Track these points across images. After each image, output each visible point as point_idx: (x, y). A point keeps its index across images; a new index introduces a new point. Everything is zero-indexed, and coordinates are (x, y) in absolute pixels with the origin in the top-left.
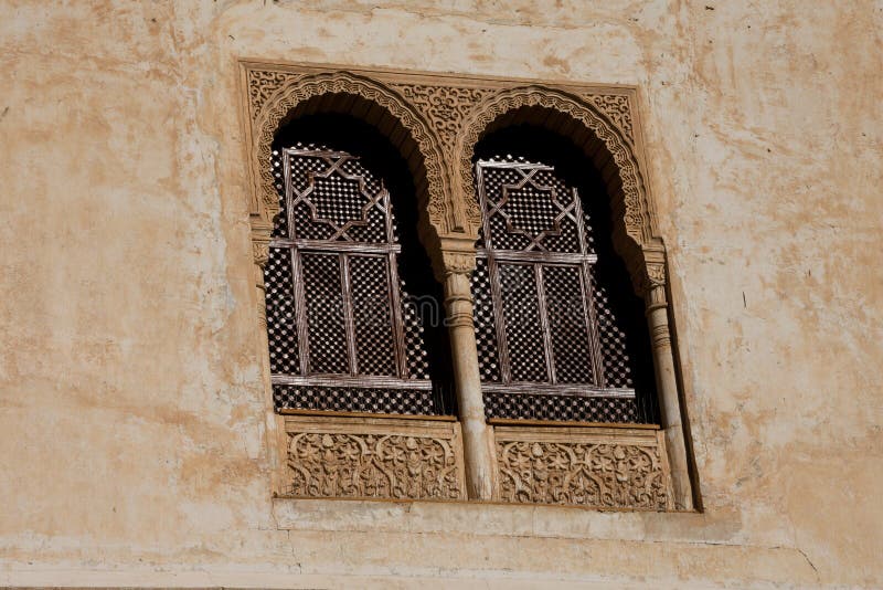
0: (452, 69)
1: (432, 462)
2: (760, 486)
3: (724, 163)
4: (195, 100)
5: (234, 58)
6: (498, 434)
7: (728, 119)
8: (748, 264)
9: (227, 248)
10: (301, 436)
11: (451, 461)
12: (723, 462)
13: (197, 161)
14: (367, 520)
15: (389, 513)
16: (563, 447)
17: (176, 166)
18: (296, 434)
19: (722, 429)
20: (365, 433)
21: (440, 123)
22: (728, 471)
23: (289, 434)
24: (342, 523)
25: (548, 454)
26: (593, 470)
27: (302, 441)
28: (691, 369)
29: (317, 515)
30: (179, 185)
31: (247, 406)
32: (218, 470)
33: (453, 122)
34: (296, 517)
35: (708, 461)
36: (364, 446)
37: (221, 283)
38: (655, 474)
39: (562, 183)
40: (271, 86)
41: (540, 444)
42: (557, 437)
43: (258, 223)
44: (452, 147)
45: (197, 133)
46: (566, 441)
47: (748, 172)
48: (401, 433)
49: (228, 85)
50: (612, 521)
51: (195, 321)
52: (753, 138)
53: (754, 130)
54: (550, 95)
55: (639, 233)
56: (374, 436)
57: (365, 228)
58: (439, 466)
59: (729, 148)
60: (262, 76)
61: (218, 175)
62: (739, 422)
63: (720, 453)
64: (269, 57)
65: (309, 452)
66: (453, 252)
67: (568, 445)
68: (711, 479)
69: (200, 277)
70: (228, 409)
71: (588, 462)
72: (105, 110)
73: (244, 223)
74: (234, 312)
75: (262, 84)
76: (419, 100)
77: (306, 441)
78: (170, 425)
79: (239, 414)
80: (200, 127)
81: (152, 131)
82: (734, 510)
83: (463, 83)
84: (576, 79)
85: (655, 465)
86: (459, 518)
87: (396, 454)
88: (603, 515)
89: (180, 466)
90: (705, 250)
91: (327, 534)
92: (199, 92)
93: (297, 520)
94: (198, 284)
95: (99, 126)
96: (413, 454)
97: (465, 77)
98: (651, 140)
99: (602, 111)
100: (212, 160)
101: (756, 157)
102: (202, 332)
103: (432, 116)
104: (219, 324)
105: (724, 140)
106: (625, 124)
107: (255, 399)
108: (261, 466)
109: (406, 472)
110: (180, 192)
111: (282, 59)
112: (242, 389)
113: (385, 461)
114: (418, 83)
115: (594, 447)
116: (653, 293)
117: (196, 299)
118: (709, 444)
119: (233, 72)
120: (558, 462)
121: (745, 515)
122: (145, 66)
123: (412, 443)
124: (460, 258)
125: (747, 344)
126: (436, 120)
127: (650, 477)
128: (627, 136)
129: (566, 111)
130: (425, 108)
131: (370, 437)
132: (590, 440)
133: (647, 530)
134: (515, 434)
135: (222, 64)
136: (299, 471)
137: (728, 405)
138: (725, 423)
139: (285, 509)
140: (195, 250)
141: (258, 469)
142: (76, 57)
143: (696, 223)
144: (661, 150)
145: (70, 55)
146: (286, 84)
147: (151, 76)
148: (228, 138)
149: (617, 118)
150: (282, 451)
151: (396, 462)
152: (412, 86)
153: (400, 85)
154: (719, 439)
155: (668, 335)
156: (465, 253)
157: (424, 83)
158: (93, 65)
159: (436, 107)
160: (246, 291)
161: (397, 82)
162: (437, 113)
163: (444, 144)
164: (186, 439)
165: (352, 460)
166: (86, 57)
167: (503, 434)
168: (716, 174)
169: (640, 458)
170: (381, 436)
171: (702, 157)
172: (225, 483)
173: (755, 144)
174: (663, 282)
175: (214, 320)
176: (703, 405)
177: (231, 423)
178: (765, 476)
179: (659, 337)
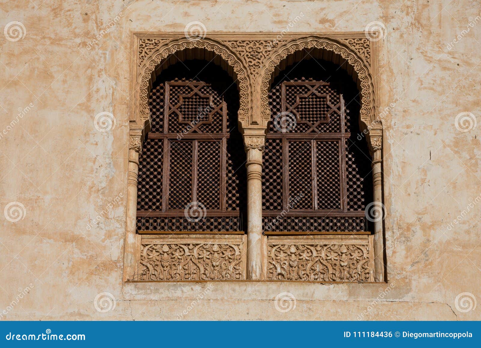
0: (261, 30)
1: (227, 258)
2: (426, 266)
3: (428, 74)
4: (105, 58)
5: (131, 32)
6: (270, 241)
7: (433, 48)
8: (435, 134)
9: (113, 141)
10: (150, 246)
11: (238, 257)
12: (404, 252)
13: (102, 92)
14: (178, 293)
15: (192, 289)
16: (309, 247)
17: (89, 97)
18: (147, 245)
19: (406, 233)
20: (188, 243)
21: (251, 62)
22: (407, 258)
23: (143, 245)
24: (163, 295)
25: (299, 251)
26: (326, 260)
27: (150, 249)
28: (390, 198)
29: (149, 291)
30: (90, 106)
31: (115, 230)
32: (93, 268)
33: (259, 61)
34: (136, 292)
35: (394, 252)
36: (187, 250)
37: (108, 161)
38: (364, 261)
39: (335, 92)
40: (152, 46)
41: (295, 245)
42: (306, 241)
43: (134, 126)
44: (256, 75)
45: (104, 76)
46: (311, 244)
47: (442, 79)
48: (210, 242)
49: (126, 48)
50: (329, 289)
51: (89, 184)
52: (449, 58)
53: (449, 53)
54: (321, 41)
55: (369, 119)
56: (193, 245)
57: (210, 125)
58: (231, 260)
59: (432, 65)
60: (147, 41)
61: (113, 99)
62: (418, 229)
63: (403, 247)
64: (151, 30)
65: (154, 255)
66: (251, 136)
67: (312, 246)
68: (395, 263)
69: (96, 158)
70: (103, 232)
71: (323, 255)
72: (52, 67)
73: (125, 126)
74: (113, 178)
75: (146, 46)
76: (240, 49)
77: (153, 249)
78: (68, 243)
79: (109, 235)
80: (106, 73)
81: (77, 76)
82: (407, 280)
83: (268, 37)
84: (338, 30)
85: (365, 256)
86: (234, 290)
87: (205, 254)
88: (324, 285)
89: (70, 266)
90: (408, 127)
91: (153, 302)
92: (108, 53)
93: (136, 295)
94: (94, 162)
95: (47, 75)
96: (216, 254)
97: (269, 34)
98: (382, 63)
99: (353, 48)
100: (111, 91)
101: (449, 69)
102: (93, 189)
103: (246, 58)
104: (104, 185)
105: (429, 60)
106: (366, 55)
107: (120, 226)
108: (118, 265)
109: (210, 264)
110: (90, 111)
111: (160, 31)
112: (113, 221)
113: (199, 258)
114: (240, 40)
115: (328, 246)
116: (375, 154)
117: (92, 171)
118: (396, 242)
119: (129, 40)
120: (305, 256)
121: (414, 283)
122: (78, 40)
123: (216, 248)
124: (255, 140)
125: (429, 181)
126: (248, 60)
127: (361, 263)
128: (367, 62)
129: (331, 50)
130: (242, 54)
131: (191, 245)
132: (326, 242)
133: (350, 294)
134: (280, 240)
135: (123, 36)
136: (146, 266)
137: (411, 219)
138: (408, 229)
139: (130, 288)
140: (95, 143)
141: (116, 266)
142: (38, 38)
143: (405, 111)
144: (388, 69)
145: (35, 37)
146: (160, 45)
147: (81, 46)
148: (122, 78)
149: (361, 52)
150: (137, 255)
151: (205, 259)
152: (236, 41)
153: (229, 41)
154: (404, 239)
155: (380, 179)
156: (258, 136)
157: (244, 39)
158: (48, 42)
159: (250, 52)
160: (122, 165)
161: (227, 39)
162: (249, 56)
163: (251, 74)
164: (76, 250)
165: (179, 259)
166: (44, 38)
167: (273, 241)
168: (421, 81)
169: (357, 252)
170: (197, 245)
171: (414, 71)
172: (96, 275)
173: (450, 62)
174: (380, 147)
175: (101, 182)
176: (396, 219)
177: (103, 241)
178: (430, 260)
179: (376, 180)
